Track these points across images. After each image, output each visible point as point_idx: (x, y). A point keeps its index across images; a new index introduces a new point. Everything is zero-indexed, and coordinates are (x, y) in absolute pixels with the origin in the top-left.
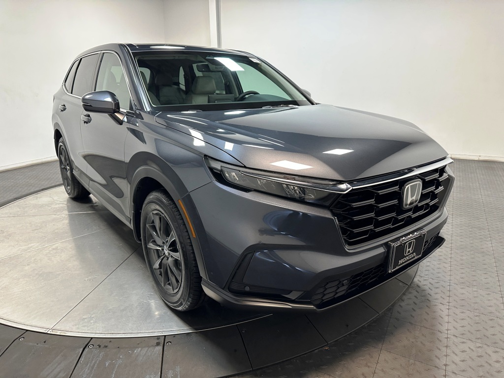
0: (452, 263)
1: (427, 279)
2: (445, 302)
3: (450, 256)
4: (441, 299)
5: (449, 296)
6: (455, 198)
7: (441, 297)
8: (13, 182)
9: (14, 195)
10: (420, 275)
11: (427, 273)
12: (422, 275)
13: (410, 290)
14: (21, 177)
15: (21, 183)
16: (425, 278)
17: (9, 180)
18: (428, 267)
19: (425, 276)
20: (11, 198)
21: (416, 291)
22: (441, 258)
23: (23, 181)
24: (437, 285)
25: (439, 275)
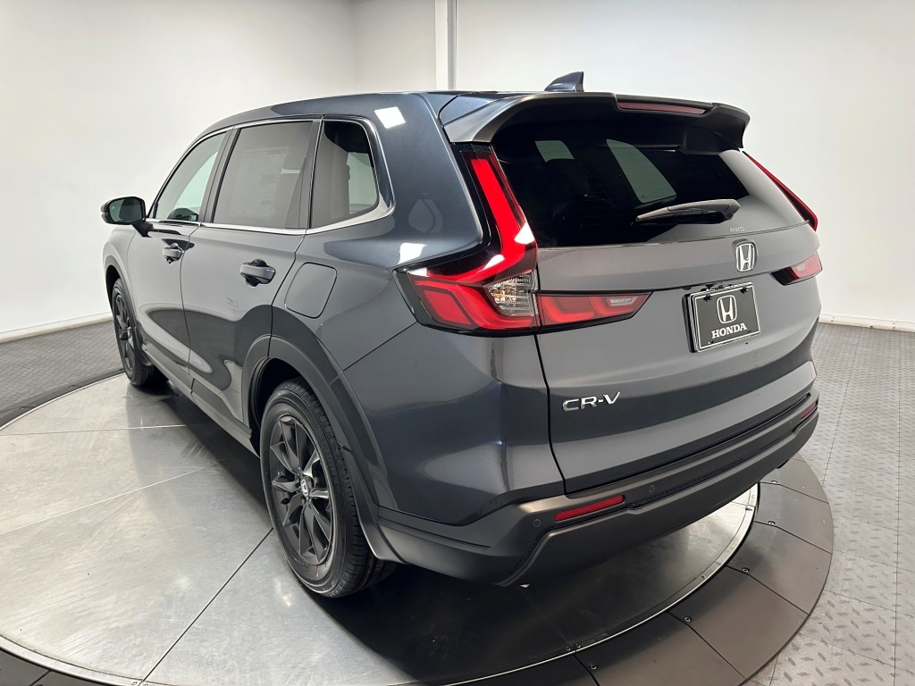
0: (899, 565)
1: (847, 599)
2: (886, 658)
3: (895, 548)
4: (878, 650)
5: (895, 645)
6: (904, 417)
7: (878, 645)
8: (74, 352)
9: (72, 378)
10: (834, 590)
11: (846, 585)
12: (837, 590)
13: (810, 623)
14: (90, 341)
15: (87, 354)
16: (843, 598)
17: (68, 349)
18: (848, 573)
19: (843, 593)
20: (65, 383)
21: (825, 627)
22: (877, 552)
23: (92, 350)
24: (869, 616)
25: (874, 592)
